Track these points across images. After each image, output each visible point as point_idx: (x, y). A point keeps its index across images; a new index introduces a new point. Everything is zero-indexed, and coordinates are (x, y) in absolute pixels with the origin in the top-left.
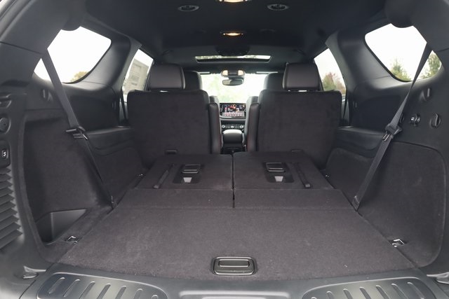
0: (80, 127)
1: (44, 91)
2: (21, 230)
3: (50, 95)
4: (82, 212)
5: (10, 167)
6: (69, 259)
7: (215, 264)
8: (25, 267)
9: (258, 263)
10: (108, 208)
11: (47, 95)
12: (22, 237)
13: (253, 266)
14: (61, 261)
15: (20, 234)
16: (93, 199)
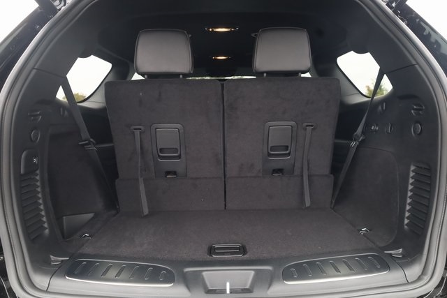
0: (92, 140)
1: (61, 109)
2: (46, 225)
3: (66, 112)
4: (91, 215)
5: (38, 172)
6: (87, 249)
7: (211, 251)
8: (52, 257)
9: (247, 248)
10: (113, 212)
11: (64, 112)
12: (47, 231)
13: (243, 250)
14: (81, 251)
15: (46, 228)
16: (100, 204)
